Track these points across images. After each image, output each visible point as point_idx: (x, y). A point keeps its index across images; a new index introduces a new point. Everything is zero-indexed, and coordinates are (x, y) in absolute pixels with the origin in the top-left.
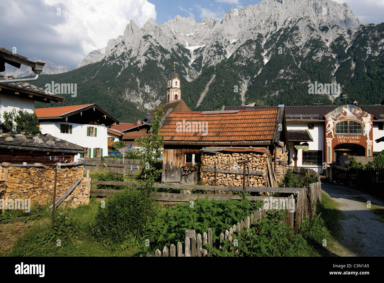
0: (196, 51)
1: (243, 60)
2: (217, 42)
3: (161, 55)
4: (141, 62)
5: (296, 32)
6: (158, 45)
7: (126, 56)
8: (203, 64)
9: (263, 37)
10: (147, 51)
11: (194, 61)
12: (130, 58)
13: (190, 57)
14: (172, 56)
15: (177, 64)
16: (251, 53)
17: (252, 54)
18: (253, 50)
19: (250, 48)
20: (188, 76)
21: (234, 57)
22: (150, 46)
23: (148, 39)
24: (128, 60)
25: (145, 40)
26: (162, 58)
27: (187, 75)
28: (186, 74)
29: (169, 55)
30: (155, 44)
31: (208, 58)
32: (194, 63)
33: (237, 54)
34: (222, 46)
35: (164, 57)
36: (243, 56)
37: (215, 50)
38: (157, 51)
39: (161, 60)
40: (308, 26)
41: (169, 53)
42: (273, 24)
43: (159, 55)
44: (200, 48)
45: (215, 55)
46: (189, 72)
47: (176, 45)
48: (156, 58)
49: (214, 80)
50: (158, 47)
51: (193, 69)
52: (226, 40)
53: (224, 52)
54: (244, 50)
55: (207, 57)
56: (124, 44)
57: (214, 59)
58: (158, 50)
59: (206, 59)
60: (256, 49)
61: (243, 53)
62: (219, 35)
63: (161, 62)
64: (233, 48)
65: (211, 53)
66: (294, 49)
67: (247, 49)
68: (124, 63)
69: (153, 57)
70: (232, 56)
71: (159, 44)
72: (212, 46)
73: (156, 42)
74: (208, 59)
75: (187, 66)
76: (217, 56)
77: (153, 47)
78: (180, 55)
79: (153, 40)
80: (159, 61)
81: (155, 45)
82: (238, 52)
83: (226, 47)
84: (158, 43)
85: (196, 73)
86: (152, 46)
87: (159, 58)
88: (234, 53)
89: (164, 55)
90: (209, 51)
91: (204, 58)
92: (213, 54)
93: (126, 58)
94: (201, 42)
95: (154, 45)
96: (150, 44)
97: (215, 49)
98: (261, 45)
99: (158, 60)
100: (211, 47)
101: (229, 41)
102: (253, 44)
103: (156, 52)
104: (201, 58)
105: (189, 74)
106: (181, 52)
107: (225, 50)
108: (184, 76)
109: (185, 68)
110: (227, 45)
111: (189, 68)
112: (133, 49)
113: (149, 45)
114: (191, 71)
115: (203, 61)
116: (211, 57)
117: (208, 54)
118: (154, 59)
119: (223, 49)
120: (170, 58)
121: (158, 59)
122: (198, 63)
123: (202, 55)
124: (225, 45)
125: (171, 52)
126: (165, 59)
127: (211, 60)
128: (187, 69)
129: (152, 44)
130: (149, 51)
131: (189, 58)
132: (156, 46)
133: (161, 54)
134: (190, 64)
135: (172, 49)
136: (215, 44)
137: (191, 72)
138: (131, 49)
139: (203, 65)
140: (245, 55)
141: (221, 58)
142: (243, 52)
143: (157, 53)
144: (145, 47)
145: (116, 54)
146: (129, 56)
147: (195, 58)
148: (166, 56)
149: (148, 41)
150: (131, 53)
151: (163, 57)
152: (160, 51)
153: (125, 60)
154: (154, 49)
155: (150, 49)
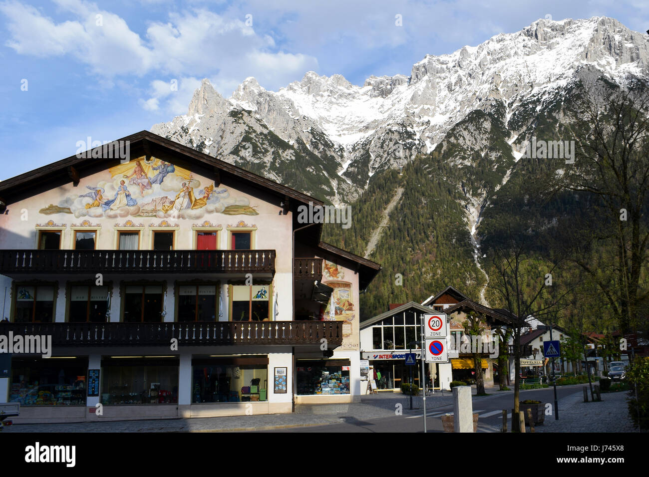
1: (465, 154)
3: (273, 153)
6: (265, 132)
8: (370, 169)
9: (505, 106)
10: (240, 143)
11: (351, 165)
13: (341, 156)
14: (297, 154)
15: (311, 170)
16: (482, 139)
17: (484, 142)
18: (486, 132)
19: (478, 128)
20: (337, 197)
21: (445, 148)
22: (246, 132)
23: (241, 118)
25: (236, 121)
26: (275, 159)
27: (334, 195)
28: (332, 194)
29: (292, 151)
30: (259, 129)
31: (381, 157)
32: (351, 169)
33: (449, 142)
34: (414, 131)
35: (279, 156)
36: (465, 147)
38: (262, 144)
39: (273, 164)
41: (292, 147)
43: (267, 151)
44: (363, 137)
46: (338, 188)
47: (308, 134)
48: (260, 158)
49: (401, 199)
50: (265, 135)
51: (349, 182)
52: (419, 118)
53: (417, 142)
54: (465, 133)
55: (378, 156)
56: (187, 133)
57: (395, 158)
58: (266, 142)
59: (378, 159)
60: (491, 129)
61: (464, 139)
63: (273, 167)
64: (439, 132)
65: (388, 146)
67: (472, 131)
69: (253, 156)
70: (440, 147)
71: (267, 129)
72: (390, 131)
73: (261, 125)
74: (383, 159)
75: (334, 175)
76: (402, 151)
77: (253, 135)
78: (316, 153)
79: (253, 120)
80: (268, 165)
81: (258, 131)
82: (453, 138)
83: (421, 131)
84: (265, 127)
85: (356, 191)
86: (250, 133)
87: (268, 159)
88: (444, 141)
89: (280, 152)
90: (384, 142)
91: (373, 157)
92: (393, 148)
94: (365, 125)
95: (255, 132)
96: (247, 128)
98: (502, 123)
99: (265, 163)
101: (427, 122)
102: (485, 120)
103: (259, 145)
104: (366, 158)
105: (339, 193)
108: (328, 198)
109: (331, 180)
110: (424, 128)
111: (340, 180)
112: (206, 142)
113: (244, 131)
114: (344, 186)
115: (371, 163)
116: (388, 154)
117: (382, 147)
118: (257, 161)
119: (417, 138)
120: (294, 158)
121: (266, 160)
122: (358, 168)
123: (367, 152)
124: (419, 129)
125: (296, 146)
126: (282, 161)
127: (389, 160)
128: (334, 183)
129: (250, 127)
131: (339, 160)
132: (261, 134)
133: (273, 150)
134: (340, 172)
135: (299, 141)
136: (398, 126)
137: (343, 189)
138: (203, 143)
139: (371, 174)
140: (469, 143)
141: (411, 155)
142: (463, 137)
143: (264, 148)
144: (235, 135)
147: (353, 158)
148: (284, 155)
149: (241, 121)
151: (276, 155)
152: (270, 144)
154: (257, 140)
155: (247, 139)
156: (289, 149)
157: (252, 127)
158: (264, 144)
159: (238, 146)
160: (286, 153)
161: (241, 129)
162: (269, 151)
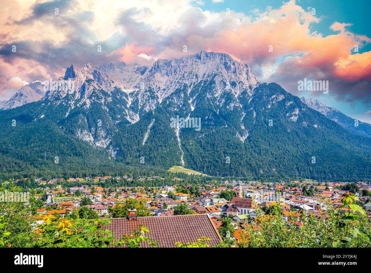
0: (131, 94)
1: (175, 106)
2: (150, 87)
4: (87, 104)
5: (214, 85)
6: (100, 89)
7: (71, 98)
8: (139, 106)
9: (188, 86)
11: (132, 104)
12: (75, 99)
13: (128, 99)
14: (113, 99)
15: (118, 106)
16: (180, 101)
18: (182, 98)
19: (179, 96)
20: (128, 117)
21: (168, 103)
22: (94, 89)
23: (91, 83)
24: (74, 101)
25: (89, 84)
26: (105, 101)
28: (127, 115)
29: (111, 98)
32: (132, 106)
33: (169, 101)
39: (105, 103)
40: (222, 81)
42: (195, 76)
43: (102, 98)
44: (135, 91)
45: (149, 100)
46: (128, 113)
47: (114, 89)
49: (154, 123)
50: (100, 91)
51: (132, 110)
52: (156, 86)
53: (156, 96)
54: (175, 98)
58: (101, 94)
59: (142, 102)
60: (184, 97)
61: (174, 100)
62: (151, 81)
63: (105, 105)
64: (164, 93)
66: (213, 99)
67: (177, 97)
68: (71, 103)
69: (97, 100)
72: (146, 91)
74: (144, 102)
75: (126, 107)
76: (151, 100)
77: (96, 91)
78: (118, 97)
79: (95, 85)
81: (98, 89)
82: (170, 99)
83: (157, 92)
84: (100, 87)
88: (167, 100)
90: (144, 95)
91: (140, 101)
92: (148, 98)
93: (71, 99)
94: (135, 86)
95: (97, 89)
97: (148, 93)
98: (187, 94)
99: (102, 103)
101: (159, 88)
102: (182, 93)
103: (99, 95)
104: (137, 101)
106: (120, 94)
107: (157, 95)
108: (125, 117)
109: (125, 110)
110: (158, 91)
111: (128, 110)
112: (76, 91)
114: (130, 112)
115: (139, 103)
116: (146, 100)
117: (143, 97)
118: (99, 102)
120: (112, 101)
121: (102, 101)
122: (135, 105)
123: (138, 98)
124: (156, 91)
125: (111, 95)
126: (108, 102)
127: (146, 103)
130: (93, 95)
131: (127, 101)
133: (104, 97)
134: (128, 106)
135: (112, 92)
136: (149, 89)
137: (130, 114)
139: (140, 108)
140: (176, 102)
141: (154, 102)
143: (101, 96)
144: (89, 90)
145: (61, 95)
146: (73, 97)
147: (132, 100)
148: (108, 99)
149: (91, 85)
150: (75, 95)
152: (103, 95)
153: (70, 101)
154: (98, 93)
155: (94, 92)
159: (91, 95)
161: (91, 88)
162: (103, 98)
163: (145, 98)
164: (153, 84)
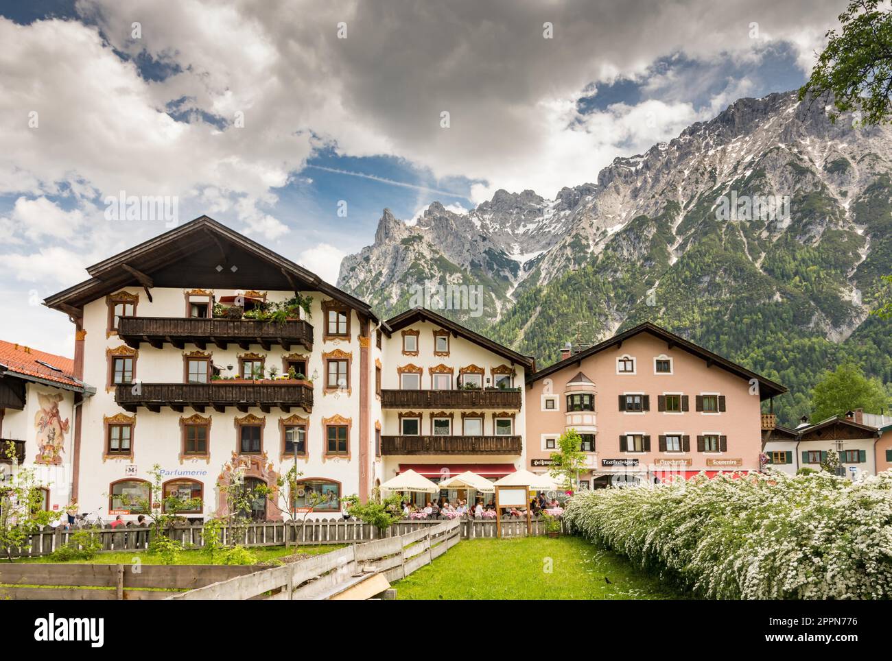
0: (530, 262)
1: (618, 266)
4: (393, 295)
5: (758, 181)
6: (436, 257)
7: (368, 288)
9: (680, 208)
10: (408, 270)
11: (520, 285)
12: (376, 290)
14: (465, 277)
16: (641, 248)
17: (643, 251)
20: (500, 316)
22: (416, 259)
23: (412, 245)
24: (371, 296)
25: (406, 248)
26: (441, 283)
29: (459, 275)
30: (429, 255)
31: (551, 273)
32: (519, 289)
34: (588, 244)
35: (447, 280)
37: (569, 253)
38: (430, 269)
40: (791, 164)
41: (460, 271)
42: (706, 176)
44: (541, 254)
45: (566, 266)
47: (484, 254)
50: (435, 260)
52: (596, 231)
53: (589, 255)
56: (368, 263)
57: (564, 273)
58: (435, 267)
60: (653, 236)
65: (559, 262)
66: (748, 224)
71: (438, 254)
73: (433, 251)
76: (572, 265)
77: (422, 262)
79: (425, 246)
81: (428, 257)
83: (596, 244)
84: (436, 252)
86: (420, 260)
89: (448, 276)
90: (556, 257)
91: (542, 274)
92: (564, 264)
95: (424, 257)
96: (417, 255)
97: (569, 251)
98: (670, 229)
100: (561, 249)
101: (604, 232)
102: (648, 226)
103: (428, 271)
104: (536, 277)
105: (502, 312)
106: (495, 267)
108: (489, 319)
109: (496, 300)
110: (599, 241)
111: (506, 300)
113: (413, 258)
116: (559, 270)
117: (553, 264)
119: (589, 251)
120: (460, 281)
123: (539, 269)
128: (499, 304)
129: (420, 254)
130: (411, 271)
131: (512, 280)
132: (431, 259)
133: (440, 275)
134: (509, 292)
135: (473, 263)
136: (572, 241)
143: (431, 274)
144: (403, 263)
147: (526, 276)
148: (451, 279)
149: (411, 248)
152: (439, 269)
154: (426, 265)
155: (415, 265)
156: (457, 272)
157: (422, 254)
158: (433, 269)
160: (453, 276)
161: (411, 256)
162: (435, 276)
163: (557, 264)
164: (587, 226)
